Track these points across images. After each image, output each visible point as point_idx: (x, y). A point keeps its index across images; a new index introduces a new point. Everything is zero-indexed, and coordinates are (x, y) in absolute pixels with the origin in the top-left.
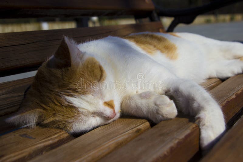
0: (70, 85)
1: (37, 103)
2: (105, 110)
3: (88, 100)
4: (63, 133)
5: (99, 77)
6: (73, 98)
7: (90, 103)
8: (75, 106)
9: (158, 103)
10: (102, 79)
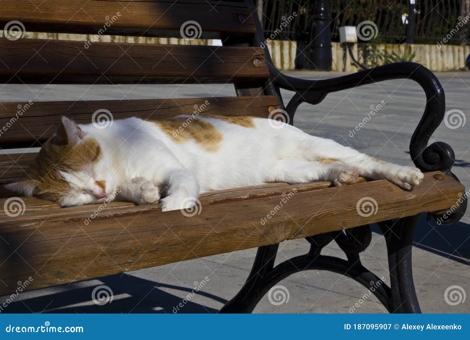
0: (65, 162)
1: (36, 175)
2: (95, 189)
3: (79, 177)
4: (55, 205)
5: (93, 158)
6: (67, 174)
7: (81, 180)
8: (67, 180)
9: (143, 188)
10: (96, 160)
